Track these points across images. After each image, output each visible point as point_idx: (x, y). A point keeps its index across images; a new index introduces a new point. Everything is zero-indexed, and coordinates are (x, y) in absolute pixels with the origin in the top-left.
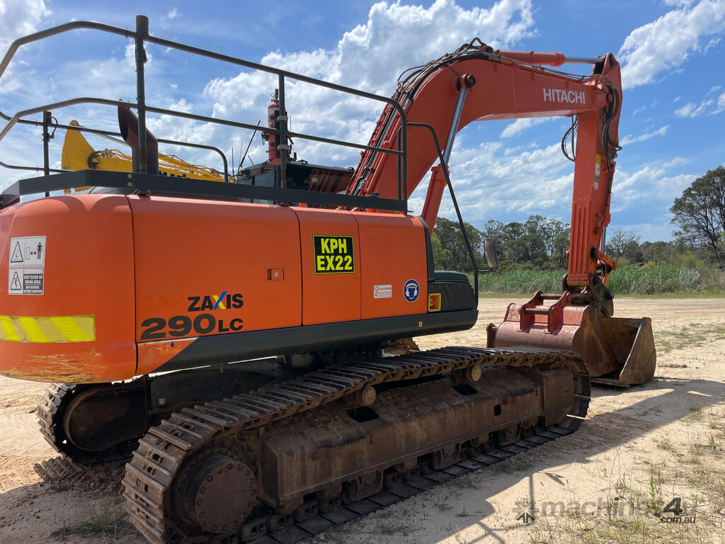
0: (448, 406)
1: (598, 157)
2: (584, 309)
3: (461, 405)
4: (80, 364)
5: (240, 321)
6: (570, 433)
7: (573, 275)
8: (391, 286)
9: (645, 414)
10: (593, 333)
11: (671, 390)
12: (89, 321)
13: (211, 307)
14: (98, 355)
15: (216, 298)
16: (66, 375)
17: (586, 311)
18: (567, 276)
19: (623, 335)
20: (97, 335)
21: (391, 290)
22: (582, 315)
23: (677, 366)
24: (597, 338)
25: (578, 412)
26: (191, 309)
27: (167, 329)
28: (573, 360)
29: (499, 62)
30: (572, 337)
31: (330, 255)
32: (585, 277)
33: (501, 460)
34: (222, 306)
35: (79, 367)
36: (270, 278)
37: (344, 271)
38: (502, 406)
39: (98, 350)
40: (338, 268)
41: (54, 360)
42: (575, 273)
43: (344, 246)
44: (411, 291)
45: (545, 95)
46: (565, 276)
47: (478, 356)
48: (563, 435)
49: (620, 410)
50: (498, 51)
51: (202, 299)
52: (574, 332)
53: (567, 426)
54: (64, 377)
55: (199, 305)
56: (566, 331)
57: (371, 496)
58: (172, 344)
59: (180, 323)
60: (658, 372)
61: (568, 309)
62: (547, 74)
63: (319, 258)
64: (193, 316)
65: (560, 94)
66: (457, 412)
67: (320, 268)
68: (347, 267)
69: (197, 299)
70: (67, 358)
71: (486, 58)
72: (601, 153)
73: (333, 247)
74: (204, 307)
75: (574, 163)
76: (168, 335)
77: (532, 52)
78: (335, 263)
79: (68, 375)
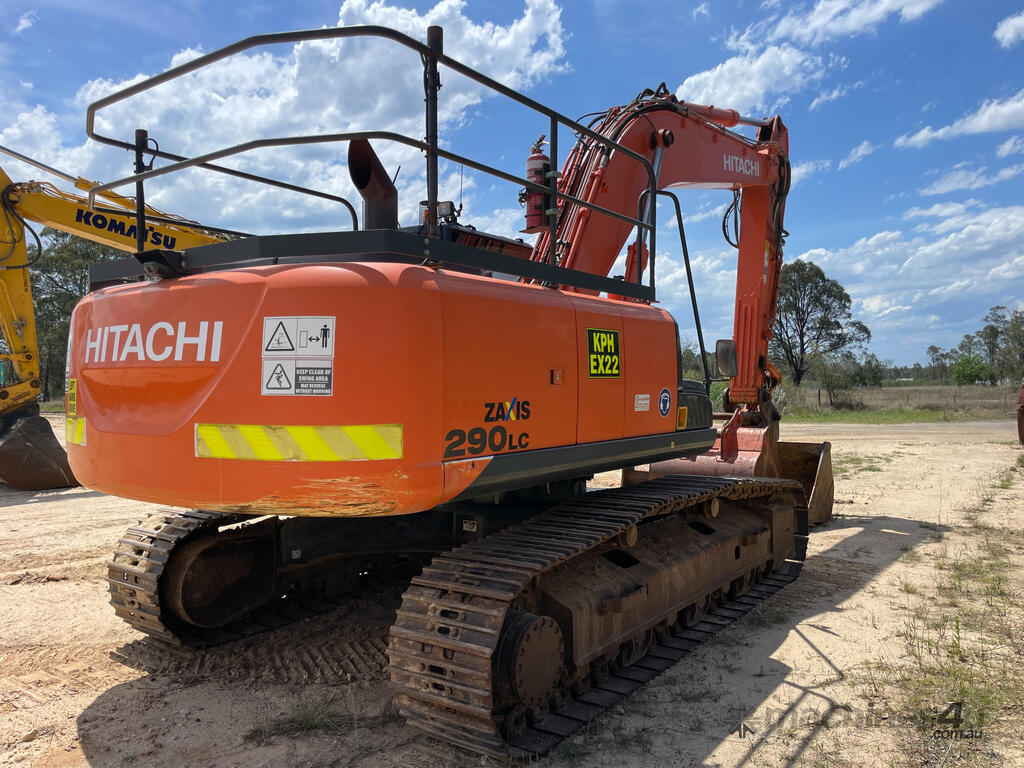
0: (697, 548)
1: (767, 243)
2: (764, 431)
3: (708, 546)
4: (379, 490)
5: (527, 436)
6: (795, 579)
7: (736, 389)
8: (648, 396)
9: (856, 555)
10: (772, 461)
11: (861, 529)
12: (396, 432)
13: (503, 417)
14: (405, 477)
15: (508, 405)
16: (355, 505)
17: (766, 433)
18: (728, 390)
19: (795, 463)
20: (406, 449)
21: (648, 402)
22: (761, 438)
23: (843, 502)
24: (774, 466)
25: (794, 554)
26: (488, 419)
27: (466, 445)
28: (791, 492)
29: (686, 116)
30: (754, 465)
31: (601, 354)
32: (752, 392)
33: (745, 613)
34: (513, 416)
35: (377, 494)
36: (552, 382)
37: (612, 375)
38: (741, 547)
39: (405, 471)
40: (608, 372)
41: (342, 484)
42: (741, 387)
43: (611, 343)
44: (665, 402)
45: (725, 162)
46: (725, 390)
47: (730, 485)
48: (789, 583)
49: (824, 552)
50: (682, 102)
51: (496, 406)
52: (755, 460)
53: (786, 572)
54: (351, 508)
55: (494, 414)
56: (745, 459)
57: (638, 662)
58: (473, 464)
59: (477, 436)
60: (836, 509)
61: (741, 431)
62: (727, 136)
63: (593, 357)
64: (488, 427)
65: (739, 161)
66: (708, 555)
67: (594, 371)
68: (615, 372)
69: (491, 406)
70: (364, 482)
71: (675, 110)
72: (770, 240)
73: (604, 344)
74: (498, 417)
75: (737, 250)
76: (467, 453)
77: (712, 107)
78: (605, 364)
79: (359, 505)
